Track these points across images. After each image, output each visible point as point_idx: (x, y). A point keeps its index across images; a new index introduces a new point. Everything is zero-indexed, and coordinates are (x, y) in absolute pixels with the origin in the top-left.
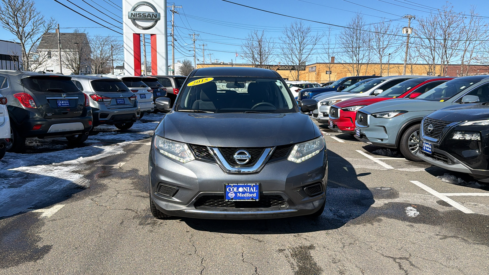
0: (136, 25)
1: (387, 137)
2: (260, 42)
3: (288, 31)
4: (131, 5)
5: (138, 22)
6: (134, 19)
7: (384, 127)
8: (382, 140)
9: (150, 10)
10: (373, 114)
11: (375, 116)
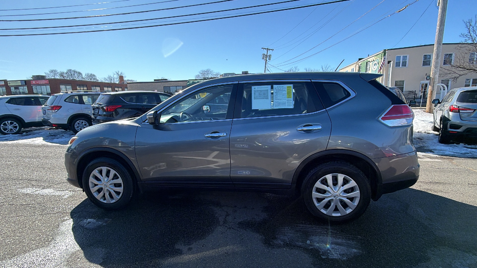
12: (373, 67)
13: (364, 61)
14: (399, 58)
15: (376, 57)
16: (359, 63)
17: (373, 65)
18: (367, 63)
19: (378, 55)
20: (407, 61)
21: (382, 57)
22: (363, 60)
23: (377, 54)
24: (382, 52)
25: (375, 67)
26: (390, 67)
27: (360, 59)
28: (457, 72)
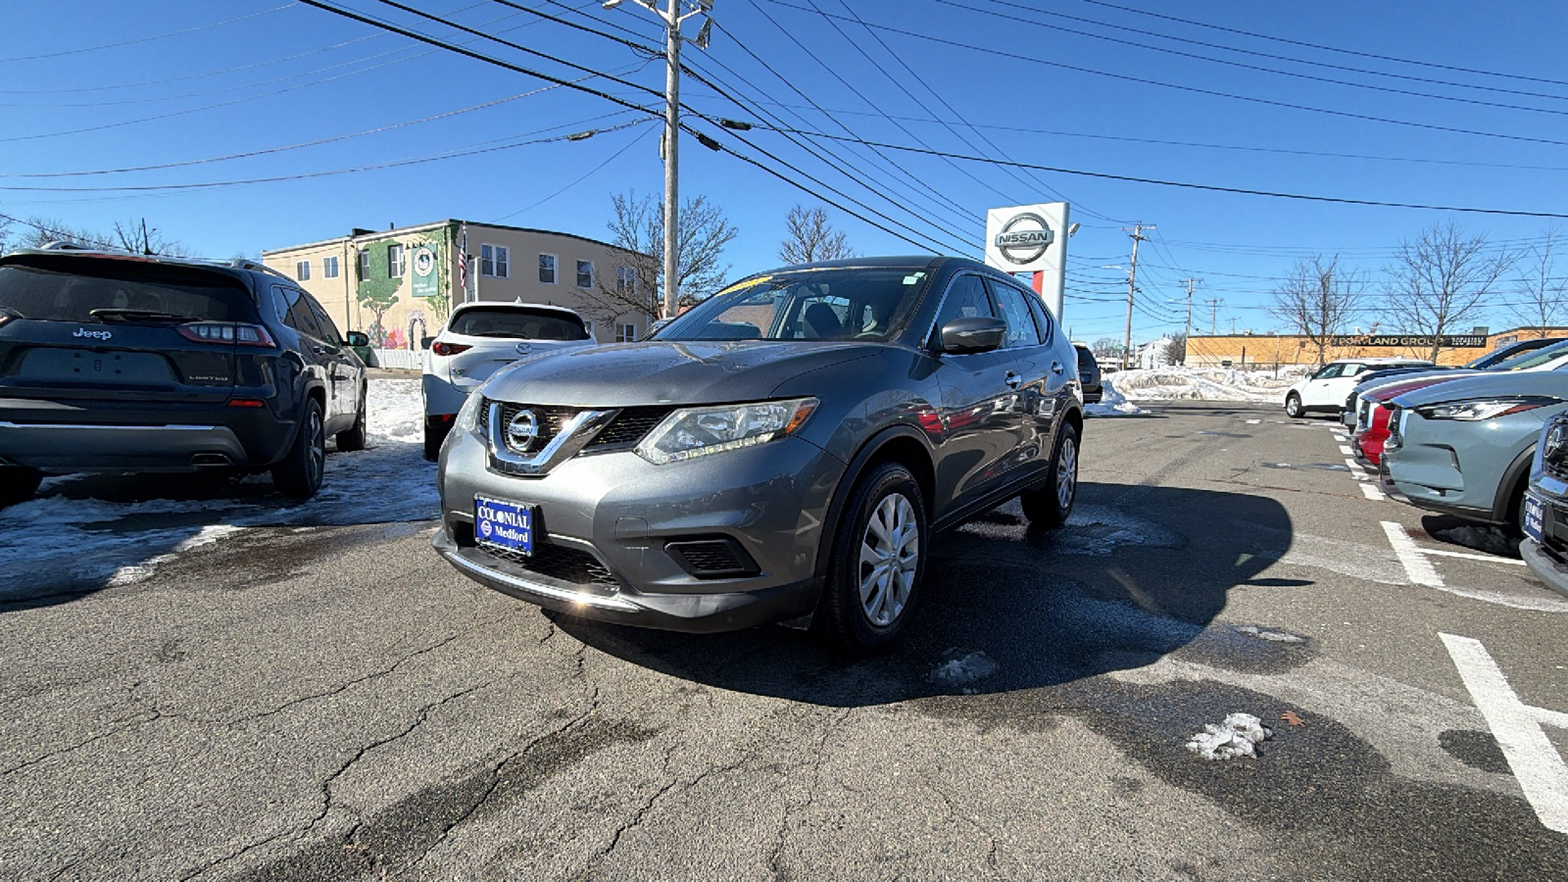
0: (1008, 257)
1: (1460, 484)
2: (1325, 281)
3: (1409, 250)
4: (1001, 222)
5: (1010, 252)
6: (1005, 247)
7: (1452, 449)
8: (1442, 491)
9: (1036, 227)
10: (1421, 409)
11: (1428, 415)
12: (416, 266)
13: (378, 239)
14: (487, 249)
15: (423, 236)
16: (357, 242)
17: (416, 259)
18: (389, 247)
19: (431, 230)
20: (507, 262)
21: (446, 238)
22: (373, 236)
23: (428, 227)
24: (445, 224)
25: (424, 265)
26: (473, 273)
27: (359, 232)
28: (612, 306)
